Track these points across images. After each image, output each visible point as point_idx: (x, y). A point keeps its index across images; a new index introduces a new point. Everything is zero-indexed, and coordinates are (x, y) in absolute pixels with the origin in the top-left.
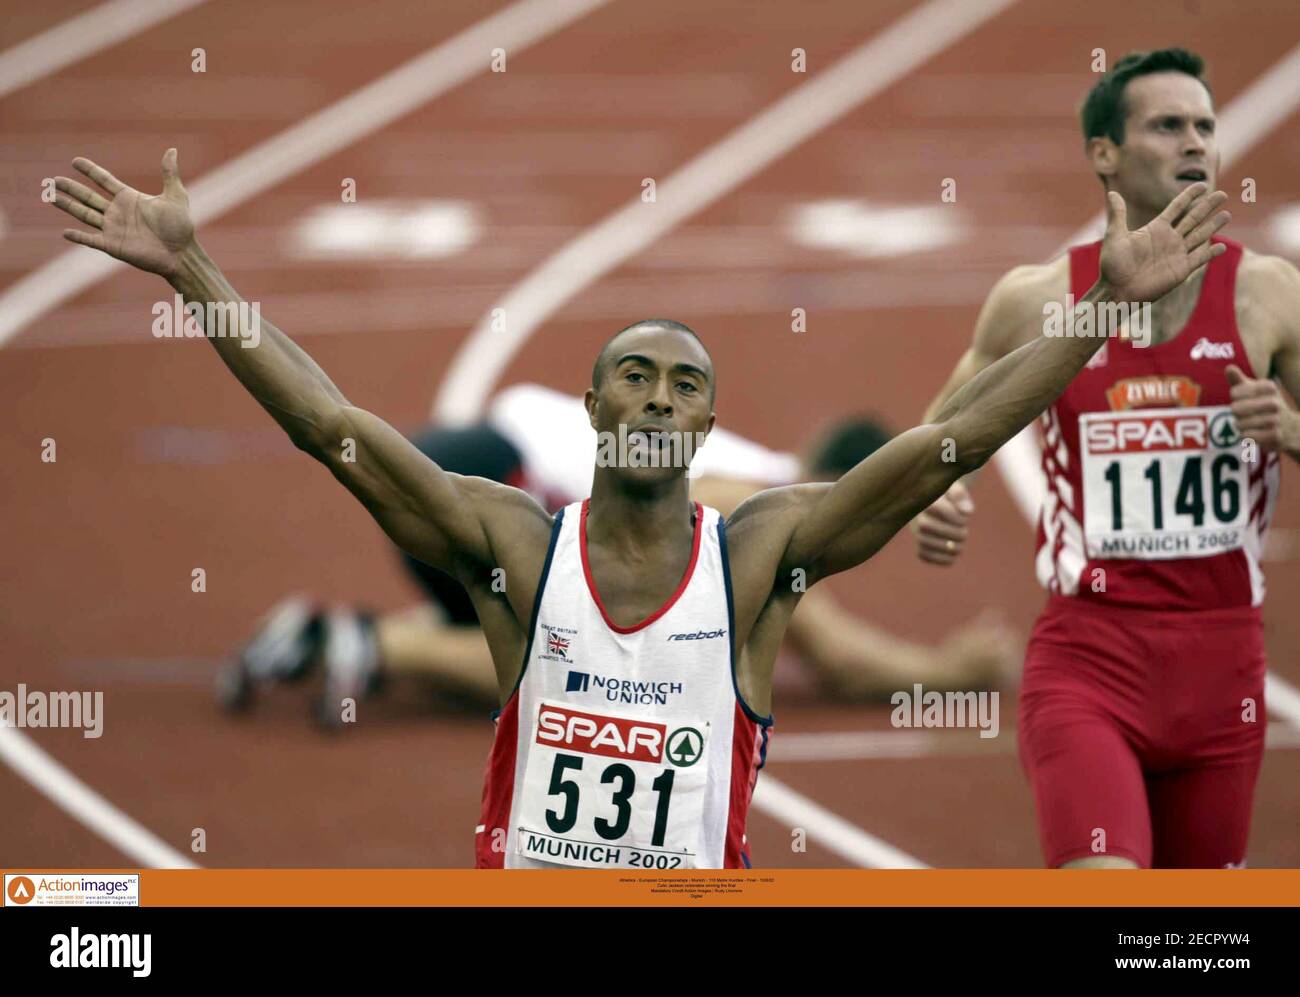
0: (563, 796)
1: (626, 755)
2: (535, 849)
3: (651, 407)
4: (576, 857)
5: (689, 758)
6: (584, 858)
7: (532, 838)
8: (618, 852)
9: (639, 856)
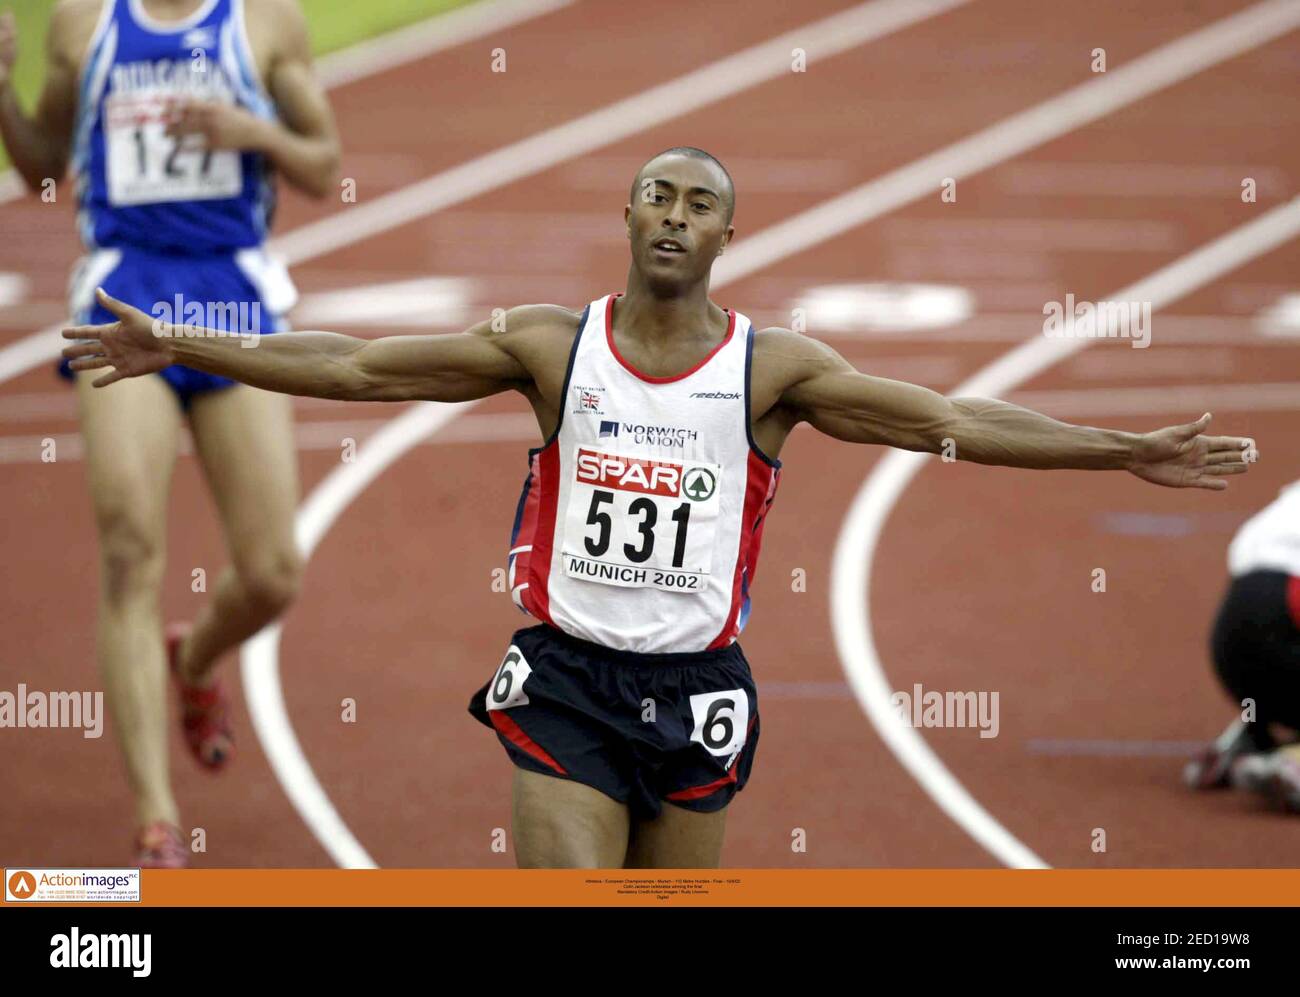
0: (598, 525)
1: (649, 491)
2: (576, 570)
3: (667, 222)
4: (609, 577)
5: (703, 494)
6: (616, 578)
7: (574, 561)
8: (645, 573)
9: (662, 576)
